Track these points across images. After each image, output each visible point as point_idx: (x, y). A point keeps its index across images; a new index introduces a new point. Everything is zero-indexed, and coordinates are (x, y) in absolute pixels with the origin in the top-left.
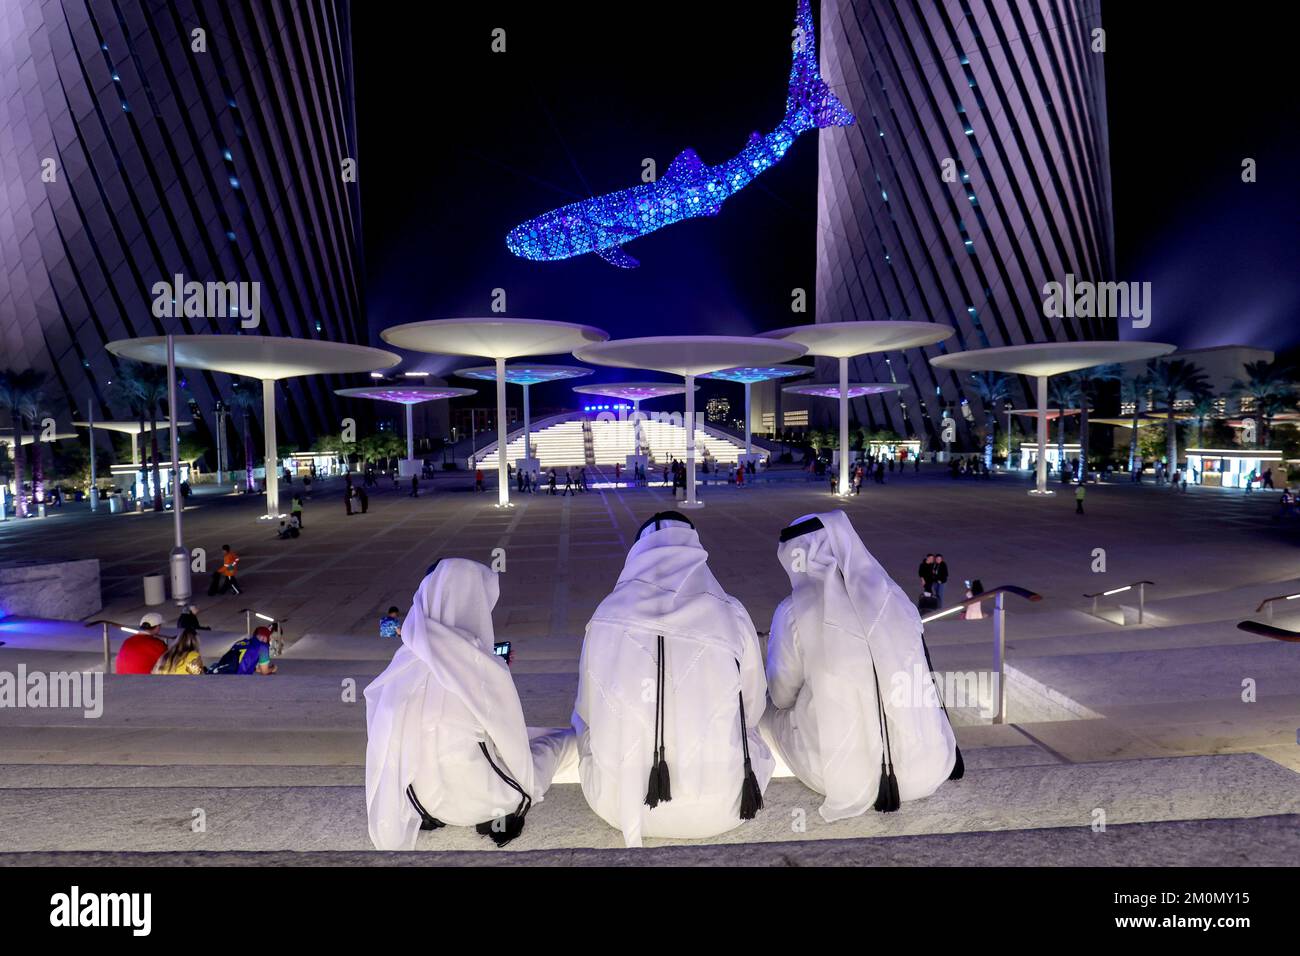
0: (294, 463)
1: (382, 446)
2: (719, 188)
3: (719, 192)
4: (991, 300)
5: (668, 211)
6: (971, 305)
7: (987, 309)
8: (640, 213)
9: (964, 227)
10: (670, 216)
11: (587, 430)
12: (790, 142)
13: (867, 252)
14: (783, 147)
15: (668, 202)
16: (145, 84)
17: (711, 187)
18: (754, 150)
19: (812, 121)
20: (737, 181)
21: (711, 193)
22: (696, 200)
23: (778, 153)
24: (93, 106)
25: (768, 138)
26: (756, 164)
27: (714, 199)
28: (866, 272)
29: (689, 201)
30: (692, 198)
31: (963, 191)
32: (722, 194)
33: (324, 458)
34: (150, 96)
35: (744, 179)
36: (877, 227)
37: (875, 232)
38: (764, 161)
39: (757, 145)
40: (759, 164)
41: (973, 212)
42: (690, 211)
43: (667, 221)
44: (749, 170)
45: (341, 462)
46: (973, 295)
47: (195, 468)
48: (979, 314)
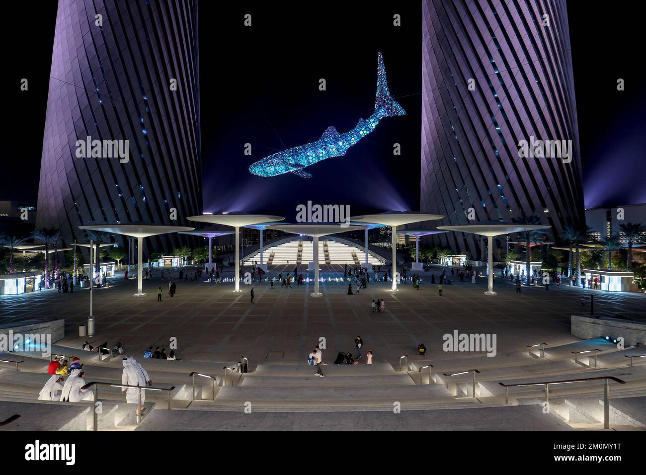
0: (163, 261)
1: (201, 254)
2: (345, 144)
3: (345, 146)
4: (509, 181)
5: (321, 155)
6: (499, 184)
7: (507, 185)
8: (308, 156)
9: (493, 144)
10: (322, 157)
11: (300, 246)
12: (377, 123)
13: (444, 156)
14: (374, 125)
15: (321, 151)
16: (109, 92)
17: (341, 144)
18: (360, 126)
19: (386, 113)
20: (354, 141)
21: (341, 146)
22: (334, 149)
23: (371, 128)
24: (88, 103)
25: (367, 121)
26: (361, 133)
27: (342, 149)
28: (444, 166)
29: (331, 150)
30: (332, 149)
31: (493, 125)
32: (347, 146)
33: (176, 259)
34: (111, 98)
35: (356, 139)
36: (449, 144)
37: (448, 145)
38: (365, 132)
39: (362, 124)
40: (363, 133)
41: (498, 136)
42: (332, 154)
43: (321, 159)
44: (359, 136)
45: (184, 260)
46: (499, 178)
47: (120, 263)
48: (503, 188)
